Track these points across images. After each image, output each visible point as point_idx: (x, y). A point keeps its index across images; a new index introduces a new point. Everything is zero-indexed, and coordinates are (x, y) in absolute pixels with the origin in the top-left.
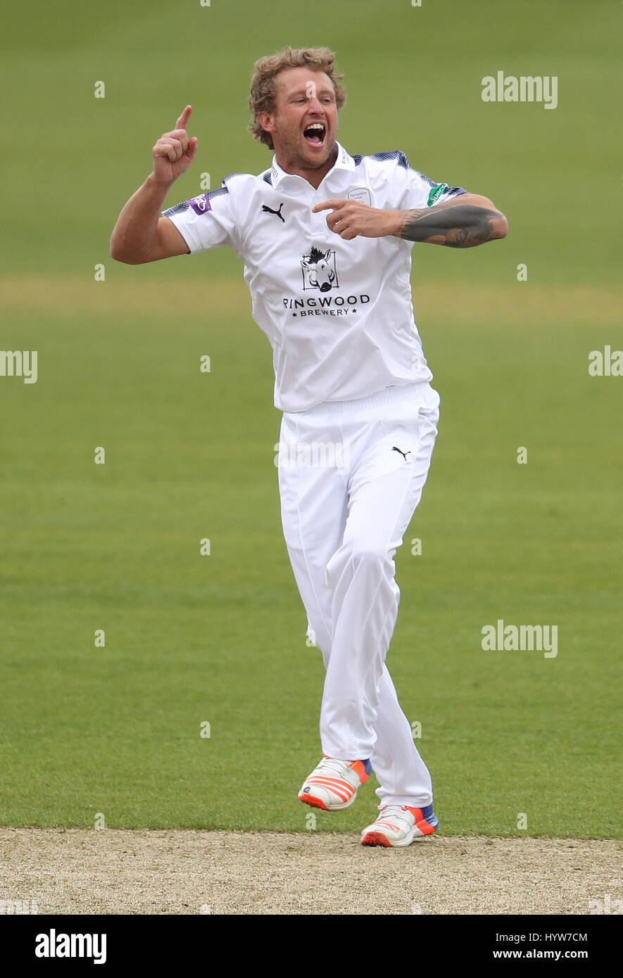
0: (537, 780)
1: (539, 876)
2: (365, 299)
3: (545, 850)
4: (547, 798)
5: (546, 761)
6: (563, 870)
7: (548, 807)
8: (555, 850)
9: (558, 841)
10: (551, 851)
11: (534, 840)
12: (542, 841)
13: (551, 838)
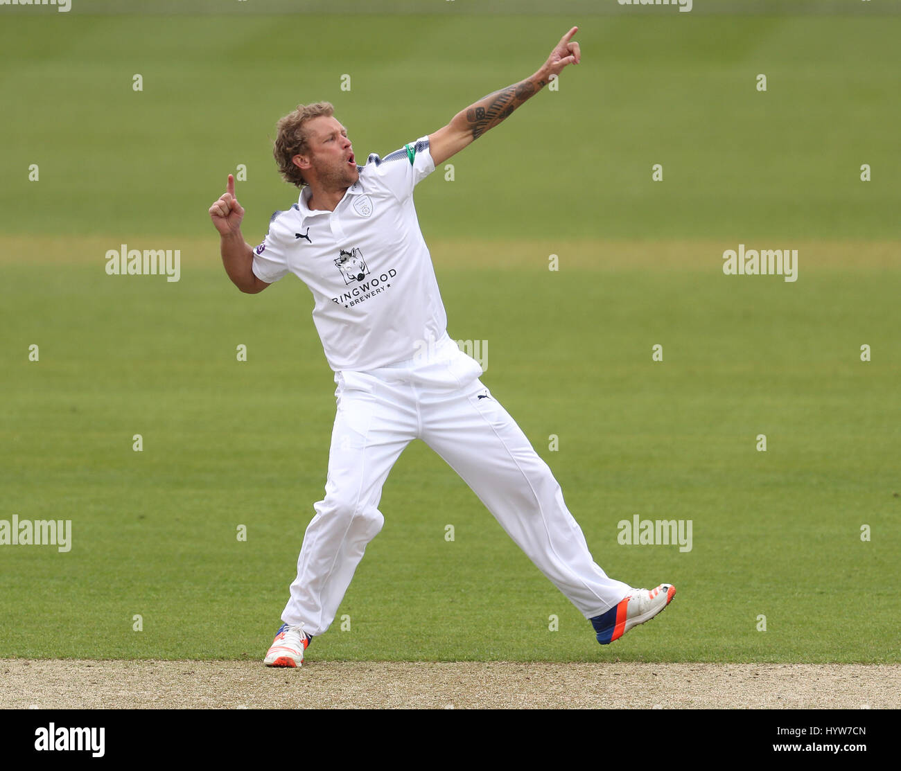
0: (63, 615)
1: (64, 688)
2: (393, 273)
3: (69, 669)
4: (71, 629)
5: (69, 600)
6: (83, 684)
7: (70, 636)
8: (77, 669)
9: (79, 661)
10: (74, 670)
11: (61, 661)
12: (67, 662)
13: (73, 659)
